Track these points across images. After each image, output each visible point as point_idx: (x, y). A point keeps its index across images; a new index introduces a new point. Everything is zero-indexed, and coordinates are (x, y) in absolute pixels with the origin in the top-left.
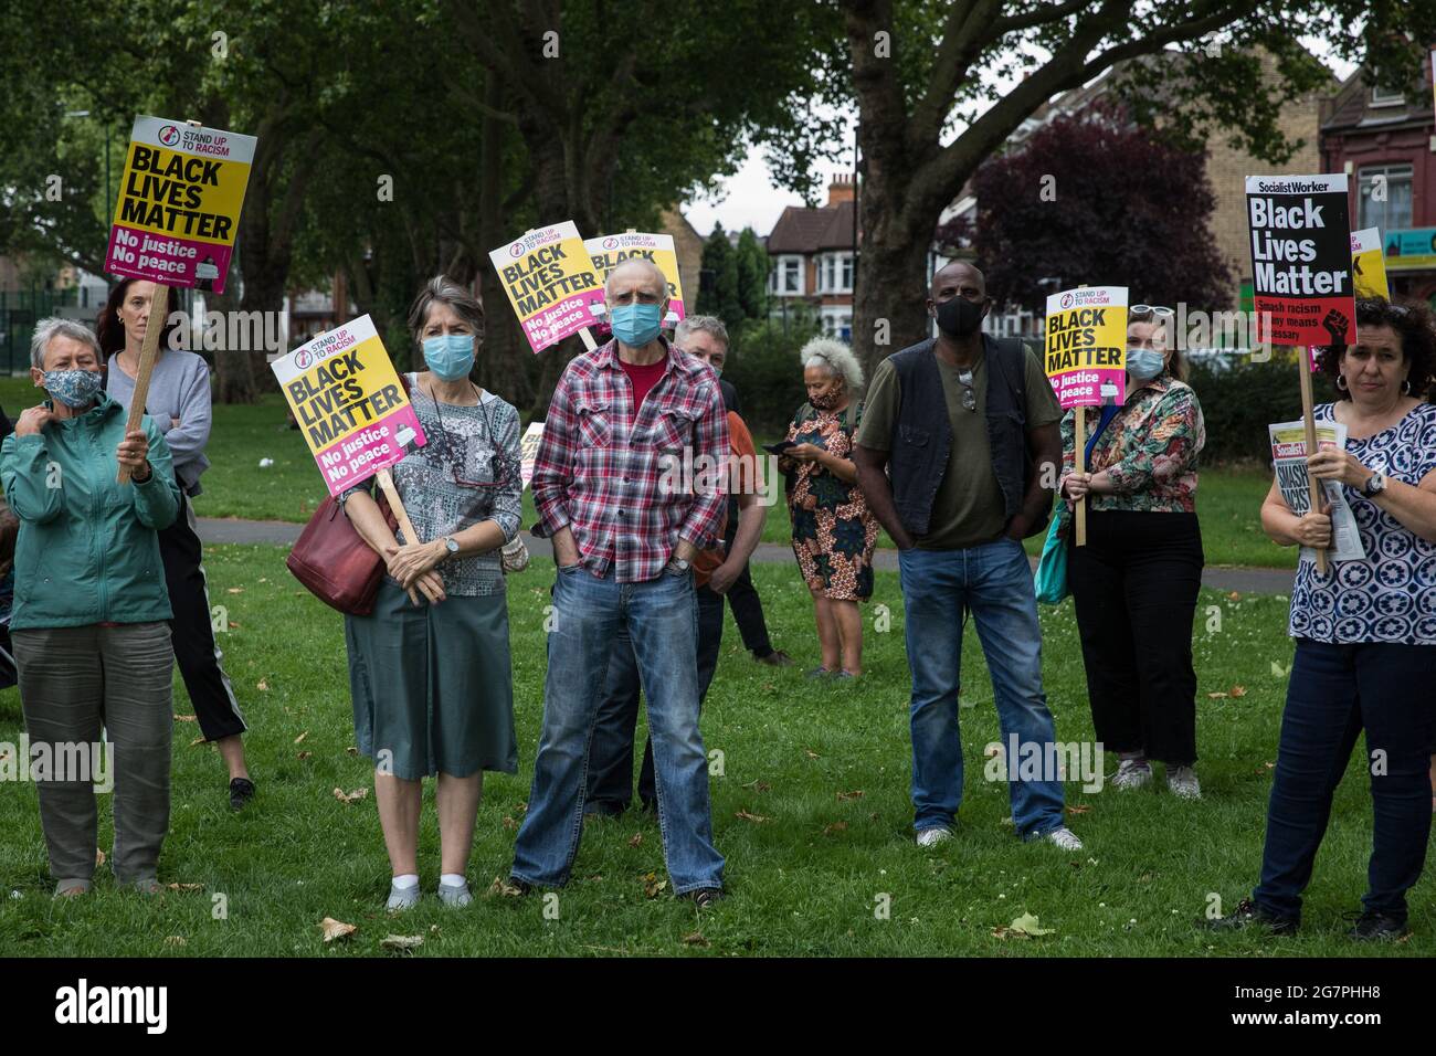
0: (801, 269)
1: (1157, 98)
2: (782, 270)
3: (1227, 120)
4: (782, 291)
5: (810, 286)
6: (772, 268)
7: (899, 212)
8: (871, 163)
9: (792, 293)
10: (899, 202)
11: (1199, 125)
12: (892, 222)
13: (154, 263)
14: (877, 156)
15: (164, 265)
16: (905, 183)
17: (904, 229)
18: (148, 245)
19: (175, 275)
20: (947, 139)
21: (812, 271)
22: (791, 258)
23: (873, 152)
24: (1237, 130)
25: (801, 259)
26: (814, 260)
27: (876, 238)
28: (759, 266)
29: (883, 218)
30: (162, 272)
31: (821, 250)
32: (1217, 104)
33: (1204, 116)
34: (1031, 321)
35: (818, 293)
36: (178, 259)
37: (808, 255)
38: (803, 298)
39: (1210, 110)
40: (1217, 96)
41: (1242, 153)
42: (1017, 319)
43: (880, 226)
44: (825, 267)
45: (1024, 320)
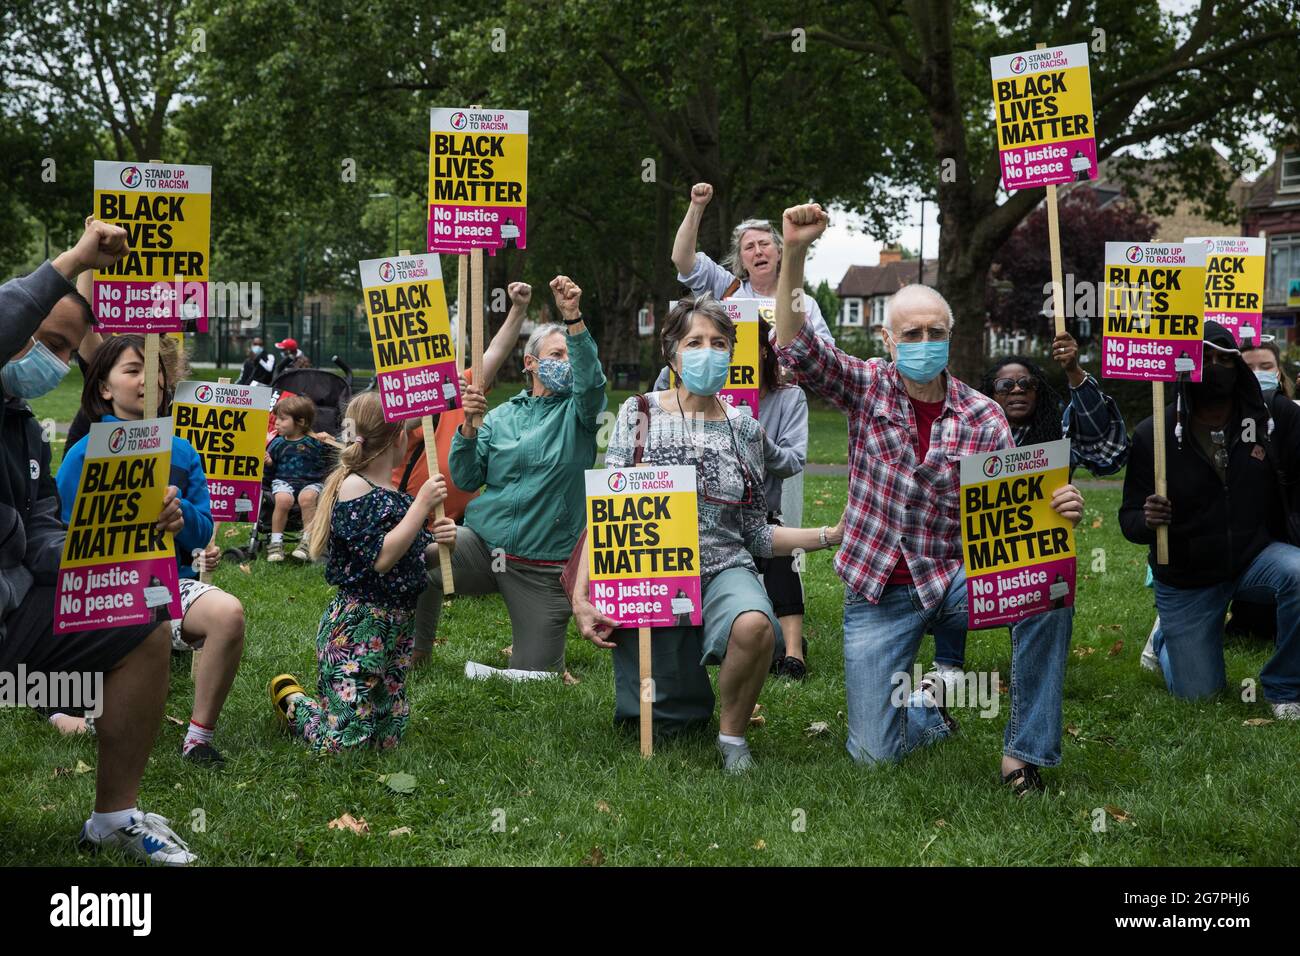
0: (860, 308)
1: (1143, 177)
2: (847, 308)
3: (1191, 194)
4: (846, 322)
5: (867, 319)
6: (842, 305)
7: (966, 251)
8: (947, 216)
9: (854, 324)
10: (966, 244)
11: (1170, 197)
12: (961, 258)
13: (466, 231)
14: (952, 211)
15: (475, 231)
16: (972, 229)
17: (969, 262)
18: (460, 216)
19: (485, 238)
20: (1002, 199)
21: (868, 308)
22: (854, 300)
23: (948, 207)
24: (1198, 203)
25: (860, 301)
26: (870, 301)
27: (949, 269)
28: (832, 305)
29: (954, 255)
30: (474, 238)
31: (874, 295)
32: (1184, 183)
33: (1174, 190)
34: (1026, 343)
35: (872, 324)
36: (485, 224)
37: (865, 298)
38: (861, 328)
39: (1179, 186)
40: (1184, 176)
41: (1201, 218)
42: (1015, 342)
43: (952, 261)
44: (877, 306)
45: (1020, 342)
